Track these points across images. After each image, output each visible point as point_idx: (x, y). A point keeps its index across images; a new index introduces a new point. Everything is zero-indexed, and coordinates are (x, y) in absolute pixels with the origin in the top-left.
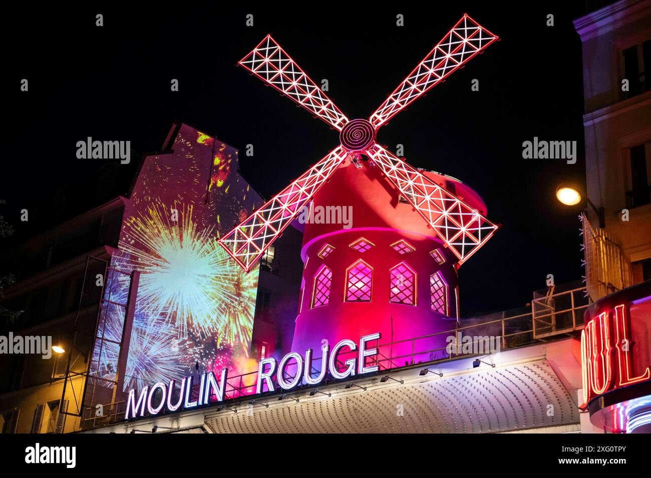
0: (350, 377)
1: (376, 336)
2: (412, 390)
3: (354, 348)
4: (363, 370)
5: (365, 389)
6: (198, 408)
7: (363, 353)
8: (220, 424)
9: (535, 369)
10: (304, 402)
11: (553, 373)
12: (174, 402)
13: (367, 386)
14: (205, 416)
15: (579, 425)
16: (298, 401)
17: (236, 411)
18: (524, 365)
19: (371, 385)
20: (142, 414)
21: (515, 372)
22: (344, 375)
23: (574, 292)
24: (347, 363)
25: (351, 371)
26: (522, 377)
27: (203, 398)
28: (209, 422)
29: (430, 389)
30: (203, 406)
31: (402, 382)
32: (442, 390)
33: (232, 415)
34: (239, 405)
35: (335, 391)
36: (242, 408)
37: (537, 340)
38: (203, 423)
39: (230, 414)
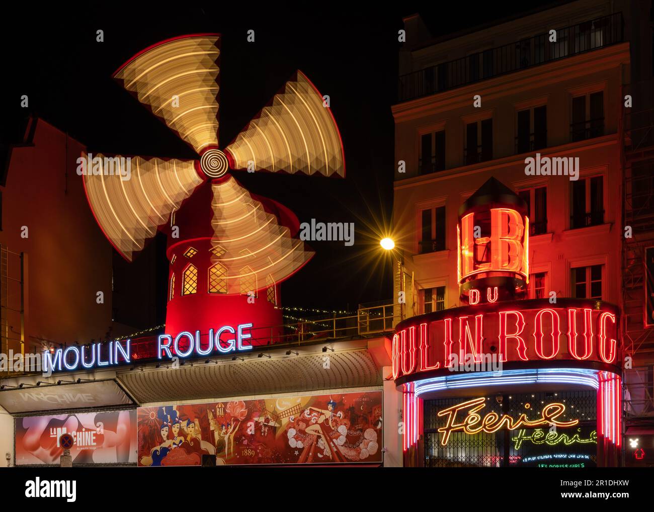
0: (232, 352)
1: (250, 325)
2: (277, 362)
3: (234, 332)
4: (242, 348)
5: (243, 360)
6: (109, 366)
7: (241, 336)
8: (129, 378)
9: (359, 354)
10: (197, 366)
11: (370, 357)
12: (88, 360)
13: (244, 358)
14: (117, 372)
15: (382, 386)
16: (192, 365)
17: (142, 370)
18: (346, 351)
19: (247, 358)
20: (60, 369)
21: (346, 355)
22: (227, 350)
23: (385, 307)
24: (229, 342)
25: (232, 347)
26: (351, 358)
27: (113, 359)
28: (120, 376)
29: (289, 362)
30: (114, 365)
31: (270, 357)
32: (297, 363)
33: (140, 372)
34: (145, 366)
35: (221, 360)
36: (147, 368)
37: (360, 336)
38: (115, 377)
39: (137, 372)
